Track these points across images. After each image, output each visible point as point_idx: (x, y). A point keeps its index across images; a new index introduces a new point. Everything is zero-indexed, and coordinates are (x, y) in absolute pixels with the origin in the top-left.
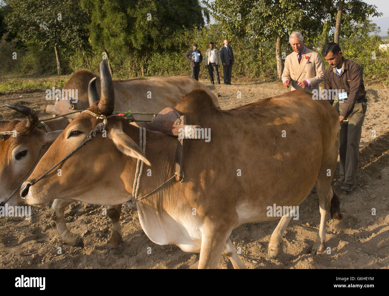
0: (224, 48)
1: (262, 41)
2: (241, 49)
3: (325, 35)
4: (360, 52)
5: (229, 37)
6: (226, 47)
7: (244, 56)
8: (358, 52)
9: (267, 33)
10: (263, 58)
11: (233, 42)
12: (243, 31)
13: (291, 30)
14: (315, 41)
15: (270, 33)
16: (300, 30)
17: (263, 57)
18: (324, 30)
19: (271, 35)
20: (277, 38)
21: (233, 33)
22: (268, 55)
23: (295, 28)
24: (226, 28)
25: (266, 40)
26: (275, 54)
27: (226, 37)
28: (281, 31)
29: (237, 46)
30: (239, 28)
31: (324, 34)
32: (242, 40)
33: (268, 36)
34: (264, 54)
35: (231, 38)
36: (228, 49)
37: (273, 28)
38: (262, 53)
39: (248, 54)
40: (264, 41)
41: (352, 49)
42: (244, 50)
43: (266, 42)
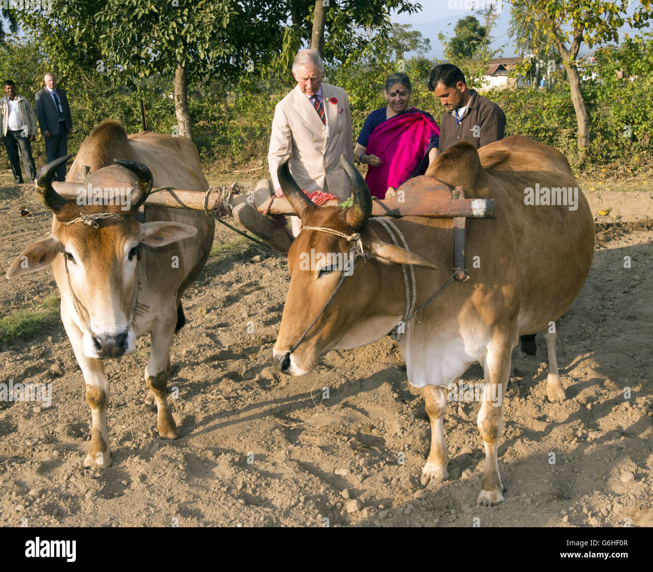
0: (45, 94)
1: (142, 75)
2: (92, 96)
3: (288, 59)
4: (371, 97)
5: (60, 68)
6: (51, 90)
7: (99, 112)
8: (366, 98)
9: (153, 55)
10: (147, 116)
11: (71, 80)
12: (96, 53)
13: (207, 47)
14: (266, 75)
15: (161, 57)
16: (227, 48)
17: (147, 113)
18: (286, 46)
19: (164, 60)
20: (176, 67)
21: (70, 58)
22: (158, 110)
23: (216, 44)
24: (52, 45)
25: (151, 74)
26: (174, 107)
27: (52, 66)
28: (181, 51)
29: (82, 88)
30: (85, 44)
31: (285, 57)
32: (92, 75)
33: (155, 63)
34: (149, 107)
35: (66, 69)
36: (54, 95)
37: (163, 44)
38: (142, 105)
39: (108, 107)
40: (145, 75)
41: (353, 91)
42: (99, 99)
43: (152, 77)
